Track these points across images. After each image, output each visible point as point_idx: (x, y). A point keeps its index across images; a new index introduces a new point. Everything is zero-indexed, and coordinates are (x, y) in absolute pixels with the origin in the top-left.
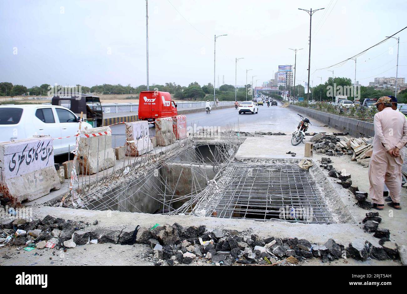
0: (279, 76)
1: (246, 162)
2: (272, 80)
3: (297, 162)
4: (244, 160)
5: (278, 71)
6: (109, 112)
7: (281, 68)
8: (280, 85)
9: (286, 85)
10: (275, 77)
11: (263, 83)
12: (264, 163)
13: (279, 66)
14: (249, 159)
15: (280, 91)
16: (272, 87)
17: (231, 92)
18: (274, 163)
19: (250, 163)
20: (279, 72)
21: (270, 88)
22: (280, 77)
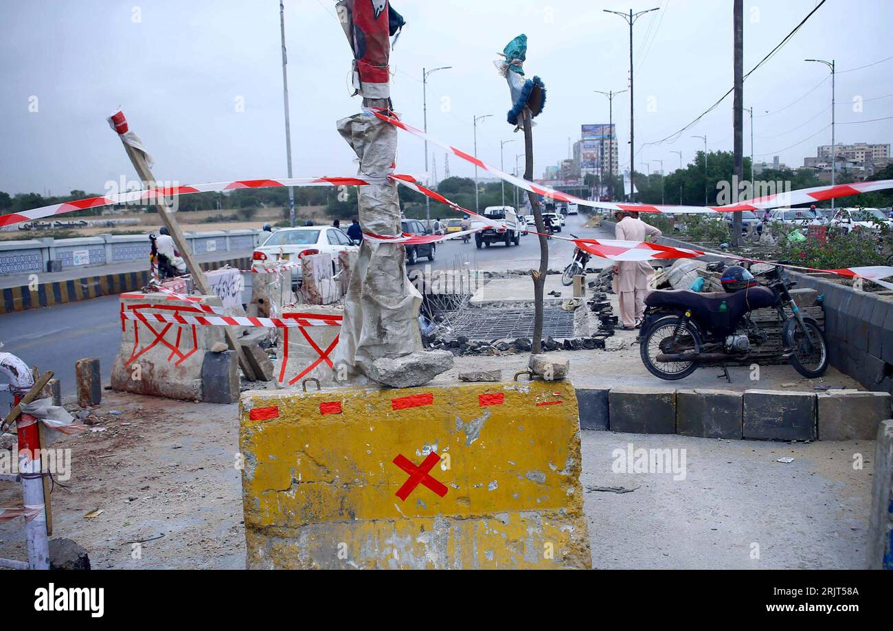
0: (583, 151)
1: (486, 308)
2: (566, 161)
3: (561, 303)
4: (483, 305)
5: (580, 138)
6: (213, 249)
7: (587, 131)
8: (587, 172)
9: (602, 172)
10: (575, 153)
11: (547, 170)
12: (512, 308)
13: (583, 126)
14: (490, 304)
15: (586, 187)
16: (566, 179)
17: (467, 195)
18: (527, 306)
19: (492, 309)
20: (583, 141)
21: (563, 182)
22: (585, 152)
